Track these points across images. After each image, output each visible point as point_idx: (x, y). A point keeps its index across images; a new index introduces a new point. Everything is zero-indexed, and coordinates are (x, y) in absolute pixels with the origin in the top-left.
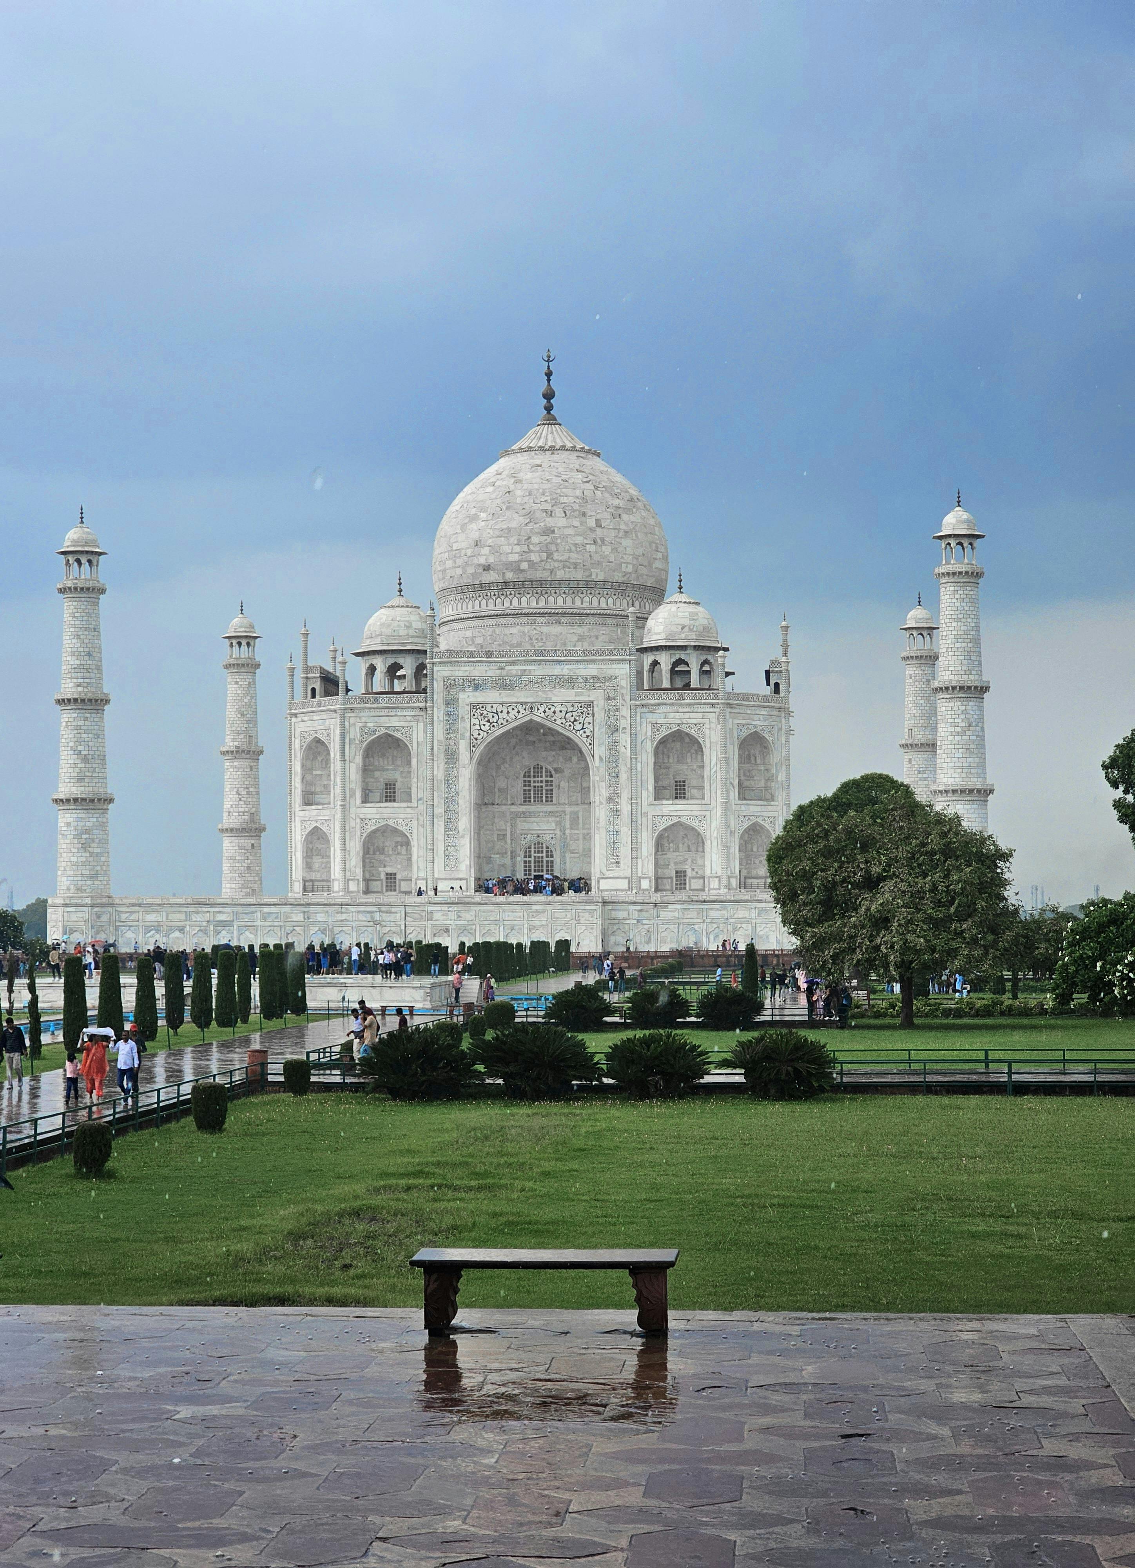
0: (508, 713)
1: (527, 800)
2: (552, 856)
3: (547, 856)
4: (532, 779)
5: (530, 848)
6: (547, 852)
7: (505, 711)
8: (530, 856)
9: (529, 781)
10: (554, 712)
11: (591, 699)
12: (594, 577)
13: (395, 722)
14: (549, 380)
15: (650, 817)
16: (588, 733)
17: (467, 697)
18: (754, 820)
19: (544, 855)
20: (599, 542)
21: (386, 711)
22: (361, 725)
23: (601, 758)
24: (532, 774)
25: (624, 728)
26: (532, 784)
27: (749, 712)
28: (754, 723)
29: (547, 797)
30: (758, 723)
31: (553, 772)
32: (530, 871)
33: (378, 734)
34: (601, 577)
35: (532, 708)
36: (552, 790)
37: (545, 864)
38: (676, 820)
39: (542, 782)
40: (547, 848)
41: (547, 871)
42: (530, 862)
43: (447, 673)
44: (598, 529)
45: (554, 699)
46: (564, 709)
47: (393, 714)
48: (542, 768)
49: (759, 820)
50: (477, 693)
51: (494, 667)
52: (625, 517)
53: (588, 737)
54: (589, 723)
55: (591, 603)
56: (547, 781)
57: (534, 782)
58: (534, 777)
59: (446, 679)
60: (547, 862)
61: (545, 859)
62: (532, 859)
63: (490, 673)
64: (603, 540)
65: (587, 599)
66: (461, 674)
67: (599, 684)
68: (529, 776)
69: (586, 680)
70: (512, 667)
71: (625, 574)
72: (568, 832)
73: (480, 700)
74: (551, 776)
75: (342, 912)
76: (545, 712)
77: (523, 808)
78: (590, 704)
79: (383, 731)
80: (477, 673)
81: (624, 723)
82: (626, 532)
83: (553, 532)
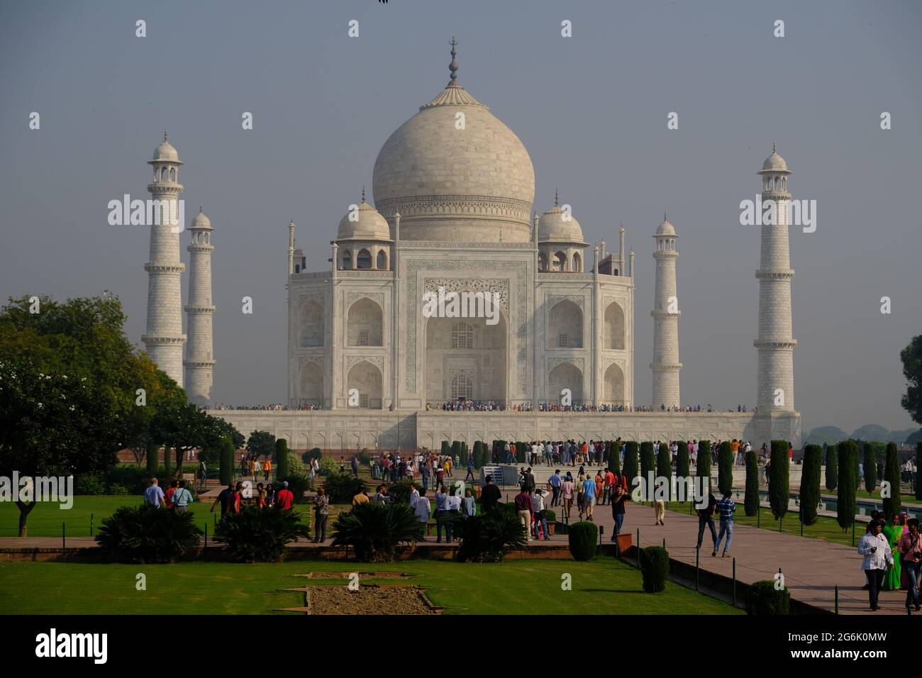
0: (450, 286)
1: (454, 346)
2: (471, 385)
3: (468, 385)
4: (458, 332)
5: (456, 378)
6: (468, 382)
7: (448, 284)
8: (456, 384)
9: (456, 333)
10: (482, 286)
11: (507, 277)
12: (494, 194)
13: (371, 290)
14: (453, 58)
15: (546, 358)
16: (505, 301)
17: (423, 274)
18: (613, 362)
19: (466, 383)
20: (498, 170)
21: (366, 283)
22: (348, 291)
23: (513, 319)
24: (458, 328)
25: (530, 298)
26: (459, 335)
27: (611, 288)
28: (614, 296)
29: (468, 344)
30: (616, 296)
31: (473, 327)
32: (456, 394)
33: (359, 298)
34: (499, 194)
35: (466, 283)
36: (471, 339)
37: (466, 390)
38: (563, 361)
39: (465, 334)
40: (468, 379)
41: (468, 394)
42: (456, 388)
43: (408, 257)
44: (498, 162)
45: (482, 277)
46: (489, 284)
47: (370, 284)
48: (465, 324)
49: (616, 362)
50: (430, 272)
51: (441, 254)
52: (514, 153)
53: (505, 303)
54: (506, 294)
55: (492, 212)
56: (468, 333)
57: (460, 333)
58: (460, 330)
59: (409, 260)
60: (468, 388)
61: (466, 387)
62: (458, 387)
63: (438, 258)
64: (501, 168)
65: (489, 209)
66: (418, 258)
67: (513, 268)
68: (456, 330)
69: (504, 264)
70: (453, 255)
71: (514, 192)
72: (482, 368)
73: (431, 276)
74: (471, 330)
75: (353, 421)
76: (475, 286)
77: (452, 351)
78: (507, 282)
79: (363, 296)
80: (429, 258)
81: (530, 295)
82: (515, 164)
83: (469, 162)
